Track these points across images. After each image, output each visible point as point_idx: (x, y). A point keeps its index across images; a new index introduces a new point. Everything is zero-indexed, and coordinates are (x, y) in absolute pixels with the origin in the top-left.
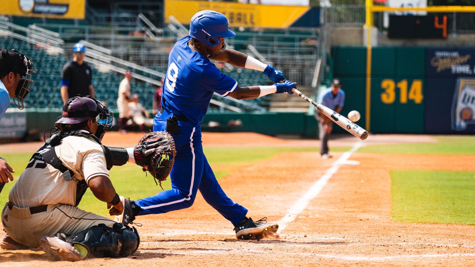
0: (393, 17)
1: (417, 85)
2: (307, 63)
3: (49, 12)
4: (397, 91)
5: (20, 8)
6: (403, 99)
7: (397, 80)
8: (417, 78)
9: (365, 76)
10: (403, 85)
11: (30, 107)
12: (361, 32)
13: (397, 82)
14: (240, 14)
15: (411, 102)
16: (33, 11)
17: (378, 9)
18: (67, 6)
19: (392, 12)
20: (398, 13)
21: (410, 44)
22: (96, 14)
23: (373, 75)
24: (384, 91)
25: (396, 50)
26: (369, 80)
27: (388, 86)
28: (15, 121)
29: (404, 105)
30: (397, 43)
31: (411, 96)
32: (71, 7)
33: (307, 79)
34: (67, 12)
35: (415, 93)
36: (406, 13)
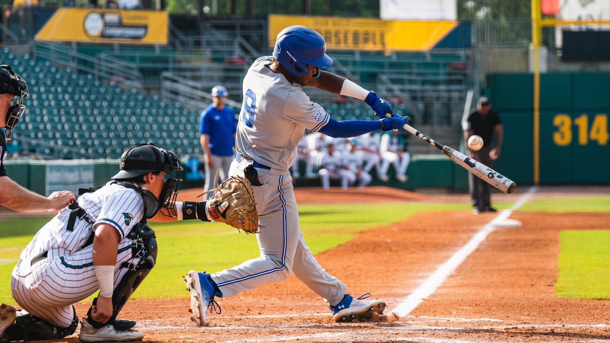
0: (567, 34)
1: (601, 121)
2: (455, 95)
3: (122, 36)
4: (575, 129)
5: (86, 32)
6: (583, 139)
7: (574, 114)
8: (601, 111)
9: (532, 110)
10: (582, 121)
11: (98, 158)
12: (526, 54)
13: (573, 117)
14: (366, 33)
15: (592, 143)
16: (103, 35)
17: (548, 22)
18: (145, 27)
19: (566, 27)
20: (574, 28)
21: (591, 68)
22: (182, 36)
23: (541, 109)
24: (556, 129)
25: (572, 75)
26: (537, 115)
27: (563, 124)
28: (80, 176)
29: (583, 147)
30: (574, 67)
31: (593, 135)
32: (150, 29)
33: (454, 115)
34: (145, 34)
35: (598, 131)
36: (584, 27)
